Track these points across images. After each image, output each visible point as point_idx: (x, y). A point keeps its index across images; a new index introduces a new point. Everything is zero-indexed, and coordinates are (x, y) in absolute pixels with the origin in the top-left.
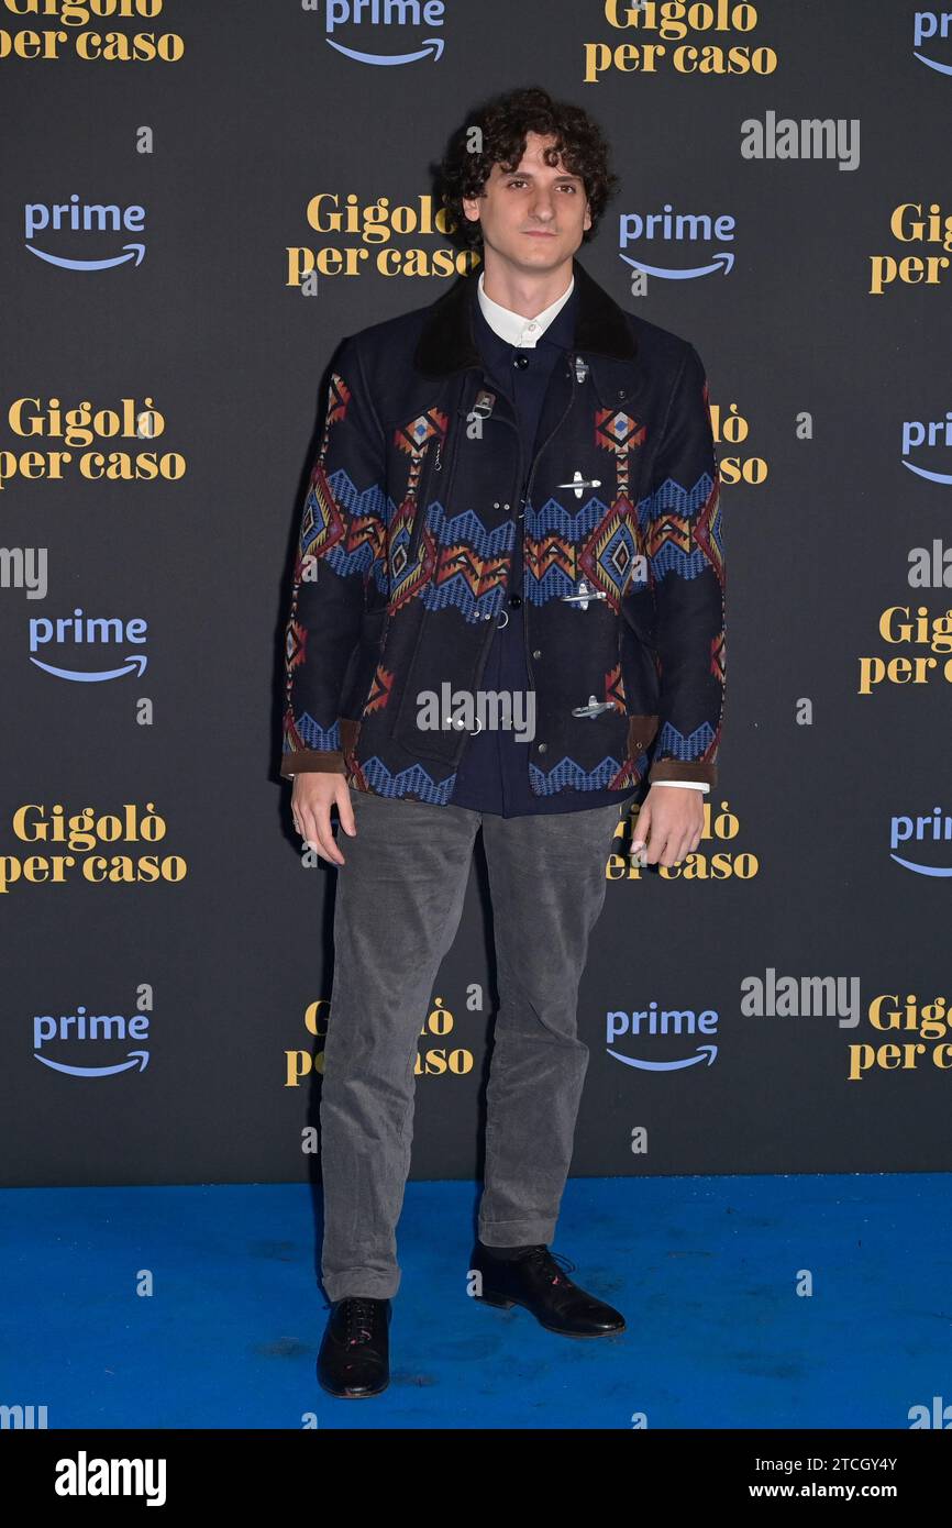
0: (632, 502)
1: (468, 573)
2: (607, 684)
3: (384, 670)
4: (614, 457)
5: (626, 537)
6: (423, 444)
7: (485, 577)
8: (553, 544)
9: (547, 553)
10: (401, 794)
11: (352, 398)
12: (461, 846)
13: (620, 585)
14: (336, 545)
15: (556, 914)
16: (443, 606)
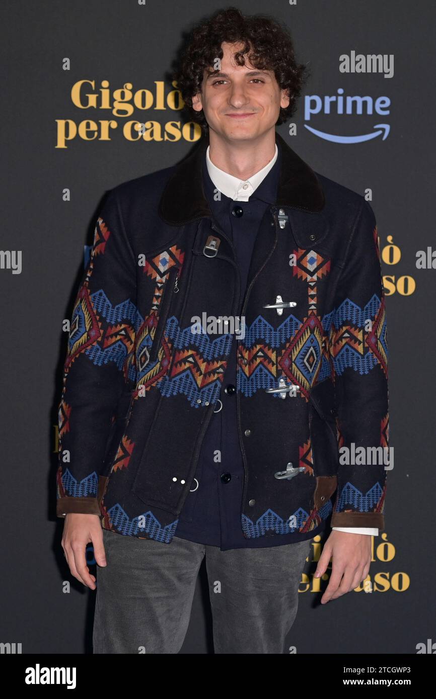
0: (319, 317)
1: (194, 370)
2: (300, 453)
3: (128, 439)
4: (306, 285)
5: (314, 344)
6: (165, 273)
7: (207, 374)
8: (261, 350)
9: (256, 357)
10: (135, 533)
11: (112, 235)
12: (189, 570)
13: (309, 380)
14: (95, 344)
15: (260, 623)
16: (175, 394)
